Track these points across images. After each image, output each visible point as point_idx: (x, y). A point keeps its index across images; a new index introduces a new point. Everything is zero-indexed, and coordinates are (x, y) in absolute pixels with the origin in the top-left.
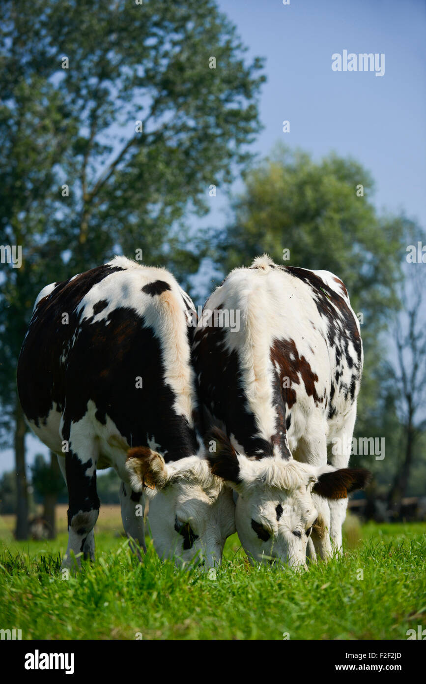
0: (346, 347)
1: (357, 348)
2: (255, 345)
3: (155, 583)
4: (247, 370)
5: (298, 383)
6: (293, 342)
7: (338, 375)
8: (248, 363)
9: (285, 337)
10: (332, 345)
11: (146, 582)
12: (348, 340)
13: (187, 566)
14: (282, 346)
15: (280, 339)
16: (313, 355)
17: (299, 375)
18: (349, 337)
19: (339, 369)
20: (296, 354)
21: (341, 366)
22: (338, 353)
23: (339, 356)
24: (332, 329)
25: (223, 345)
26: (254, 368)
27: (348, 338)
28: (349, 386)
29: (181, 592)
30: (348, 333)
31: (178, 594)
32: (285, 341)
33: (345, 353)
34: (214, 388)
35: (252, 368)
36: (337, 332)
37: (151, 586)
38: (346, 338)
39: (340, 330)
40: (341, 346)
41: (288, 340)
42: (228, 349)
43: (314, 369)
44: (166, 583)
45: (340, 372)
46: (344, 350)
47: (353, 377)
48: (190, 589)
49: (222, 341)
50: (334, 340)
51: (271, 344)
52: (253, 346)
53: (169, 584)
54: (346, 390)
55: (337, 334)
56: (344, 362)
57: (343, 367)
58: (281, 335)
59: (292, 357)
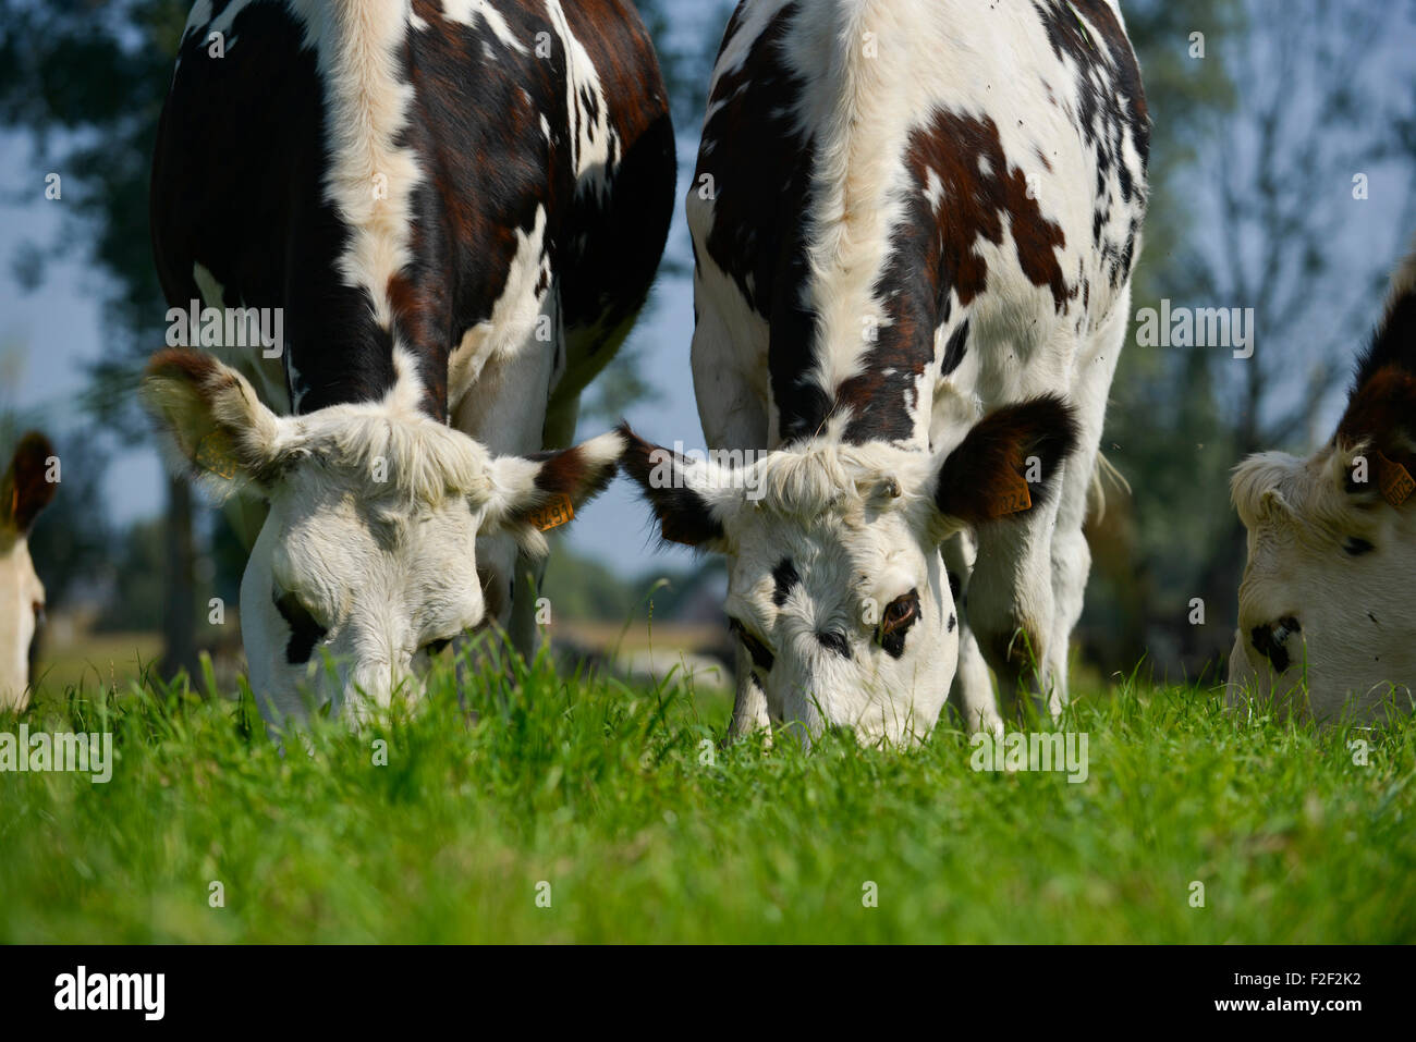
0: (1119, 143)
1: (1141, 145)
2: (860, 119)
3: (554, 750)
4: (826, 187)
5: (997, 239)
6: (991, 125)
7: (1100, 220)
8: (830, 167)
9: (966, 108)
10: (1089, 141)
11: (527, 749)
12: (1122, 122)
13: (641, 711)
14: (962, 132)
15: (956, 112)
16: (1048, 174)
17: (1005, 219)
18: (1125, 114)
19: (1103, 204)
20: (998, 159)
21: (1107, 196)
22: (1103, 163)
23: (1103, 169)
24: (1087, 91)
25: (790, 120)
26: (845, 183)
27: (1123, 117)
28: (1121, 250)
29: (625, 775)
30: (1123, 102)
31: (614, 781)
32: (969, 120)
33: (1116, 161)
34: (753, 235)
35: (841, 181)
36: (1099, 100)
37: (544, 758)
38: (1118, 116)
39: (1105, 95)
40: (1108, 143)
41: (979, 119)
42: (802, 132)
43: (1048, 211)
44: (584, 751)
45: (1103, 213)
46: (1114, 154)
47: (1133, 224)
48: (648, 771)
49: (788, 108)
50: (1094, 126)
51: (924, 120)
52: (854, 122)
53: (594, 753)
54: (1114, 260)
55: (1100, 108)
56: (1114, 185)
57: (1111, 200)
58: (960, 101)
59: (984, 166)
